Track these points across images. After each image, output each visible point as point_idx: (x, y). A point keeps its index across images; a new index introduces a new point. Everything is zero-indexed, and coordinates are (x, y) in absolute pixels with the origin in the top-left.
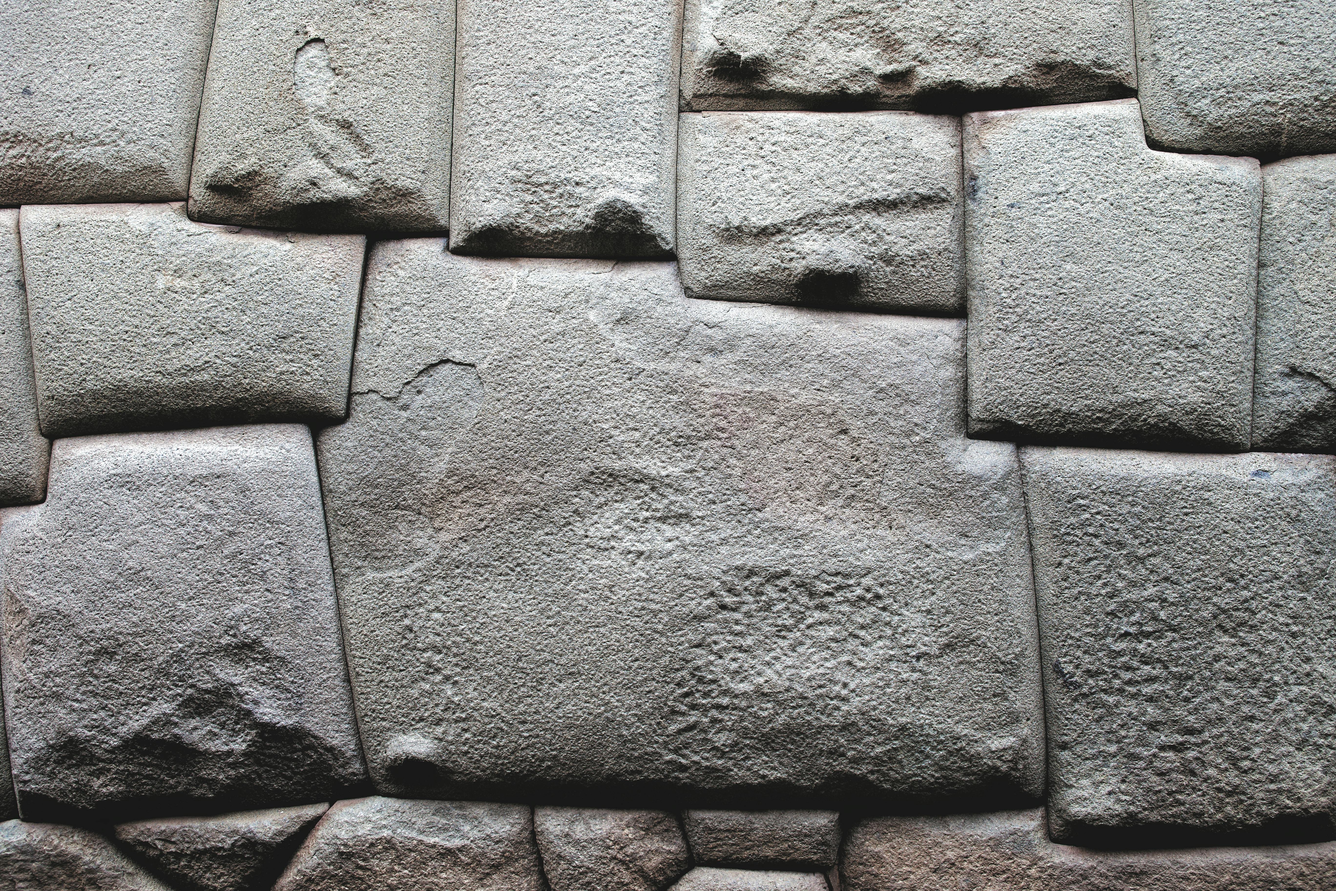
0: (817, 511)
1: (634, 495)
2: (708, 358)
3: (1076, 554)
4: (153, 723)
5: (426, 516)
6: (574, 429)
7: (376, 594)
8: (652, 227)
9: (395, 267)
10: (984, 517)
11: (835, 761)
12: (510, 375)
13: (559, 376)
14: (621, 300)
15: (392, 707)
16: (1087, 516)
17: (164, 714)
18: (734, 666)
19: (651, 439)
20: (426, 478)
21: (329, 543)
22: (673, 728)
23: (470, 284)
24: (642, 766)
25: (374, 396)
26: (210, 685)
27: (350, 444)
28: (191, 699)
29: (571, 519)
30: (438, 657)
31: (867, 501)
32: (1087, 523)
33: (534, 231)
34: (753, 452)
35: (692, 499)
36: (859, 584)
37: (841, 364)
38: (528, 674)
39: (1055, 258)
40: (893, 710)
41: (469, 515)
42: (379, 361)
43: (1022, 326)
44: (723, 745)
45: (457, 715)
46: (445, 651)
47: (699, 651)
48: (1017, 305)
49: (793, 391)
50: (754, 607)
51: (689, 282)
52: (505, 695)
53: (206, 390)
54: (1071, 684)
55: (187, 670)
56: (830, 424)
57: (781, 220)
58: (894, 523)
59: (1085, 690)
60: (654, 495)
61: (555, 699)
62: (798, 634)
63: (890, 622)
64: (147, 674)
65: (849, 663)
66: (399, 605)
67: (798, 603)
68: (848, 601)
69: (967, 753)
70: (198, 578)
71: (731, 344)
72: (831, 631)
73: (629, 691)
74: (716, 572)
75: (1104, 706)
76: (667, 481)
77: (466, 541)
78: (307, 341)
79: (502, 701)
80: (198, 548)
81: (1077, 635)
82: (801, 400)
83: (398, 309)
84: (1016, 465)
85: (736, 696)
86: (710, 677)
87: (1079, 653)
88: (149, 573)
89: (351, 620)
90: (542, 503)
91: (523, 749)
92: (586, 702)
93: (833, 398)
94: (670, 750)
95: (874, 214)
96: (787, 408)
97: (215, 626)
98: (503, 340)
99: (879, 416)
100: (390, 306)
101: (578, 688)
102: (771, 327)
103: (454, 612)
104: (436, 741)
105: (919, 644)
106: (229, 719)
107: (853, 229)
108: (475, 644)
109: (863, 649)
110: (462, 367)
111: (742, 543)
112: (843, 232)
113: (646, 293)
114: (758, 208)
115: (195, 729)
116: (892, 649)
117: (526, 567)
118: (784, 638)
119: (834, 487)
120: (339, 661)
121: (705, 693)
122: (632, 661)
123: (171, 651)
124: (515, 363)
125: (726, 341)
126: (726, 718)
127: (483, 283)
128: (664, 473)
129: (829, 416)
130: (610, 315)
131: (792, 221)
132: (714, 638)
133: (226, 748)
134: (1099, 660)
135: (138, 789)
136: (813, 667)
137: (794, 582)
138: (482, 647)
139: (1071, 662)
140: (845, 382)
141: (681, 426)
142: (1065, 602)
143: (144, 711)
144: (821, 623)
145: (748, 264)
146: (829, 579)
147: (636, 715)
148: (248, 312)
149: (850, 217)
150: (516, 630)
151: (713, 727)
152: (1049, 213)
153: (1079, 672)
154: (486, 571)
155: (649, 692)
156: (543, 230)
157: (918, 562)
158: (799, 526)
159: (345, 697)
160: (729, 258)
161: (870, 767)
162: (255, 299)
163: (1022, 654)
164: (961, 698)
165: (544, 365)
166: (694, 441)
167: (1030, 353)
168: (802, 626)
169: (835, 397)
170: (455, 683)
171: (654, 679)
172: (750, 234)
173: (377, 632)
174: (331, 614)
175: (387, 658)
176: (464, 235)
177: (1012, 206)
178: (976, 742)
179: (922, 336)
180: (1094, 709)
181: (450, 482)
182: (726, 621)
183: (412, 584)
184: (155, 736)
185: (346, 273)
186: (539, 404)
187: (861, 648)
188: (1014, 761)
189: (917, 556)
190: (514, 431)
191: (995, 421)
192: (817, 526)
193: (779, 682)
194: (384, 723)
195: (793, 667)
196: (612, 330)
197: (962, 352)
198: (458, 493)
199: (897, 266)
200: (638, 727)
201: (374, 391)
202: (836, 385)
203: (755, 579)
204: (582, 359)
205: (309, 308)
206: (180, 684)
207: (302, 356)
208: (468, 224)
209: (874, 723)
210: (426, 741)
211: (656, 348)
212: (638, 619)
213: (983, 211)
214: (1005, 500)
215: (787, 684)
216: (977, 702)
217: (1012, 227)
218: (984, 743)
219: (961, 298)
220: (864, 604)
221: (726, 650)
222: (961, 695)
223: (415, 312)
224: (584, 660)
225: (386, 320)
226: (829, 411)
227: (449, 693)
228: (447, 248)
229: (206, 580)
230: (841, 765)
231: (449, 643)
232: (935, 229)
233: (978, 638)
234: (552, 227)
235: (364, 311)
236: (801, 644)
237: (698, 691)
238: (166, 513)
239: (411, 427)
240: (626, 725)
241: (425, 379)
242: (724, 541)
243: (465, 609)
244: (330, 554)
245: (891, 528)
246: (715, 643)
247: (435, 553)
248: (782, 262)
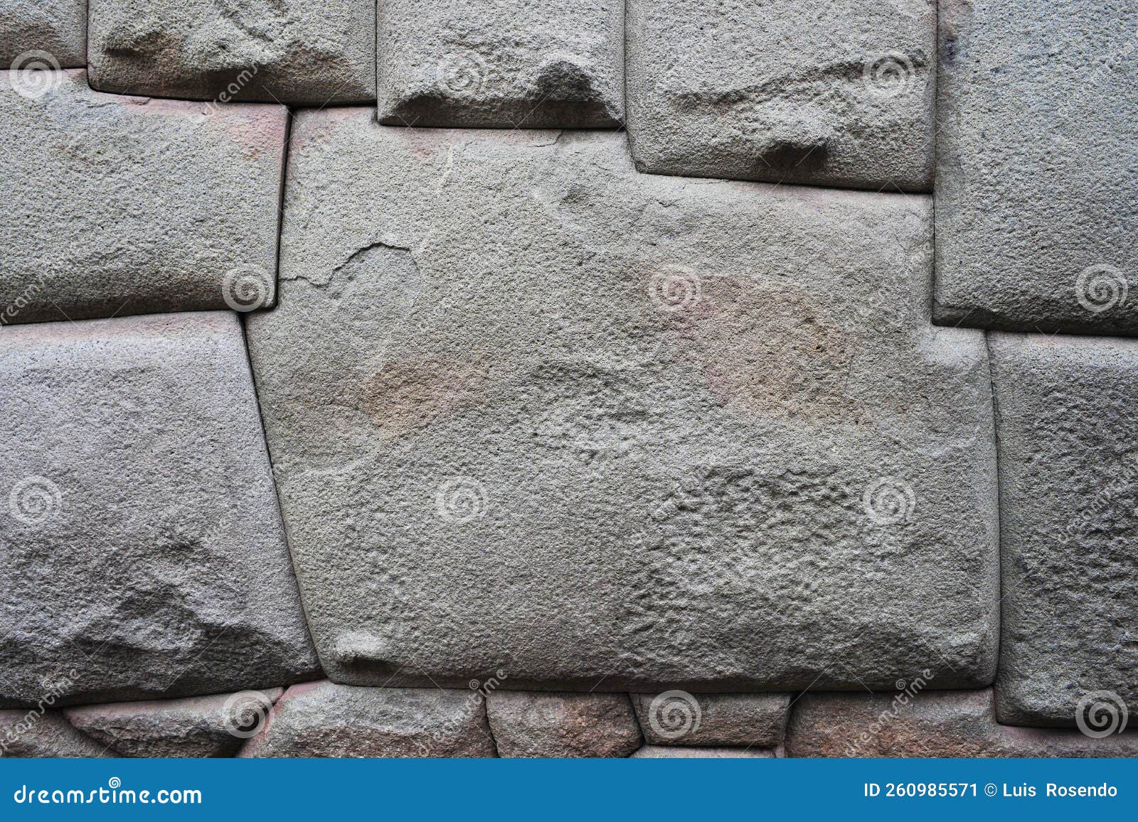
0: (780, 405)
1: (587, 391)
2: (665, 240)
3: (1049, 450)
4: (93, 625)
5: (364, 412)
6: (520, 320)
7: (316, 492)
8: (600, 93)
9: (319, 141)
10: (955, 412)
11: (793, 657)
12: (449, 260)
13: (502, 261)
14: (566, 176)
15: (339, 605)
16: (1063, 410)
17: (104, 617)
18: (693, 567)
19: (604, 331)
20: (362, 371)
21: (265, 437)
22: (628, 628)
23: (402, 159)
24: (597, 664)
25: (303, 283)
26: (149, 587)
27: (280, 334)
28: (131, 601)
29: (520, 417)
30: (384, 557)
31: (833, 394)
32: (1063, 417)
33: (470, 99)
34: (715, 344)
35: (649, 395)
36: (824, 483)
37: (807, 246)
38: (477, 576)
39: (1043, 129)
40: (855, 609)
41: (409, 411)
42: (307, 245)
43: (1003, 205)
44: (680, 644)
45: (406, 614)
46: (390, 551)
47: (657, 554)
48: (999, 183)
49: (755, 277)
50: (714, 507)
51: (641, 157)
52: (455, 596)
53: (122, 280)
54: (1034, 579)
55: (123, 573)
56: (795, 312)
57: (744, 86)
58: (861, 418)
59: (1048, 586)
60: (607, 391)
61: (506, 601)
62: (760, 534)
63: (855, 522)
64: (82, 577)
65: (812, 563)
66: (340, 504)
67: (761, 503)
68: (812, 500)
69: (927, 649)
70: (128, 478)
71: (689, 225)
72: (794, 532)
73: (583, 593)
74: (675, 473)
75: (1068, 602)
76: (622, 376)
77: (407, 439)
78: (227, 225)
79: (451, 602)
80: (127, 447)
81: (1044, 531)
82: (765, 285)
83: (323, 188)
84: (986, 355)
85: (695, 598)
86: (668, 579)
87: (1045, 549)
88: (76, 474)
89: (292, 517)
90: (488, 400)
91: (474, 648)
92: (539, 604)
93: (798, 284)
94: (625, 648)
95: (844, 80)
96: (749, 295)
97: (150, 528)
98: (439, 222)
99: (847, 304)
100: (316, 184)
101: (530, 590)
102: (730, 205)
103: (398, 513)
104: (385, 639)
105: (884, 544)
106: (173, 618)
107: (822, 97)
108: (421, 545)
109: (826, 548)
110: (397, 251)
111: (702, 441)
112: (810, 100)
113: (594, 168)
114: (719, 73)
115: (139, 629)
116: (856, 548)
117: (472, 467)
118: (746, 538)
119: (798, 380)
120: (283, 556)
121: (662, 595)
122: (586, 564)
123: (105, 555)
124: (454, 248)
125: (682, 221)
126: (684, 619)
127: (415, 158)
128: (618, 368)
129: (795, 304)
130: (556, 193)
131: (756, 87)
132: (673, 540)
133: (171, 647)
134: (1067, 557)
135: (87, 683)
136: (774, 567)
137: (756, 482)
138: (428, 548)
139: (1035, 557)
140: (810, 266)
141: (637, 316)
142: (1033, 497)
143: (83, 613)
144: (783, 523)
145: (706, 136)
146: (794, 478)
147: (591, 617)
148: (161, 193)
149: (819, 83)
150: (464, 532)
151: (670, 627)
152: (1039, 78)
153: (1043, 568)
154: (430, 470)
155: (605, 594)
156: (480, 98)
157: (886, 459)
158: (762, 422)
159: (291, 592)
160: (686, 129)
161: (828, 663)
162: (167, 178)
163: (986, 551)
164: (924, 596)
165: (486, 249)
166: (651, 332)
167: (1011, 235)
168: (764, 526)
169: (800, 284)
170: (402, 583)
171: (609, 582)
172: (710, 101)
173: (319, 530)
174: (272, 509)
175: (331, 556)
176: (393, 104)
177: (997, 70)
178: (937, 638)
179: (890, 216)
180: (1056, 604)
181: (387, 376)
182: (685, 522)
183: (353, 483)
184: (98, 638)
185: (266, 148)
186: (481, 292)
187: (824, 547)
188: (974, 657)
189: (885, 452)
190: (454, 322)
191: (966, 308)
192: (780, 423)
193: (740, 583)
194: (332, 619)
195: (755, 568)
196: (559, 209)
197: (930, 233)
198: (397, 388)
199: (867, 139)
200: (593, 629)
201: (303, 278)
202: (800, 270)
203: (716, 479)
204: (526, 243)
205: (228, 187)
206: (118, 586)
207: (223, 241)
208: (397, 92)
209: (835, 622)
210: (375, 639)
211: (608, 229)
212: (592, 521)
213: (961, 77)
214: (976, 393)
215: (748, 585)
216: (940, 600)
217: (994, 95)
218: (943, 639)
219: (931, 173)
220: (828, 503)
221: (684, 552)
222: (924, 593)
223: (343, 191)
224: (536, 562)
225: (311, 199)
226: (794, 299)
227: (397, 593)
228: (375, 119)
229: (137, 480)
230: (800, 662)
231: (395, 543)
232: (908, 97)
233: (944, 537)
234: (490, 94)
235: (288, 190)
236: (764, 543)
237: (655, 593)
238: (89, 410)
239: (345, 317)
240: (580, 626)
241: (355, 264)
242: (684, 440)
243: (409, 509)
244: (268, 449)
245: (857, 422)
246: (674, 545)
247: (376, 451)
248: (744, 133)
